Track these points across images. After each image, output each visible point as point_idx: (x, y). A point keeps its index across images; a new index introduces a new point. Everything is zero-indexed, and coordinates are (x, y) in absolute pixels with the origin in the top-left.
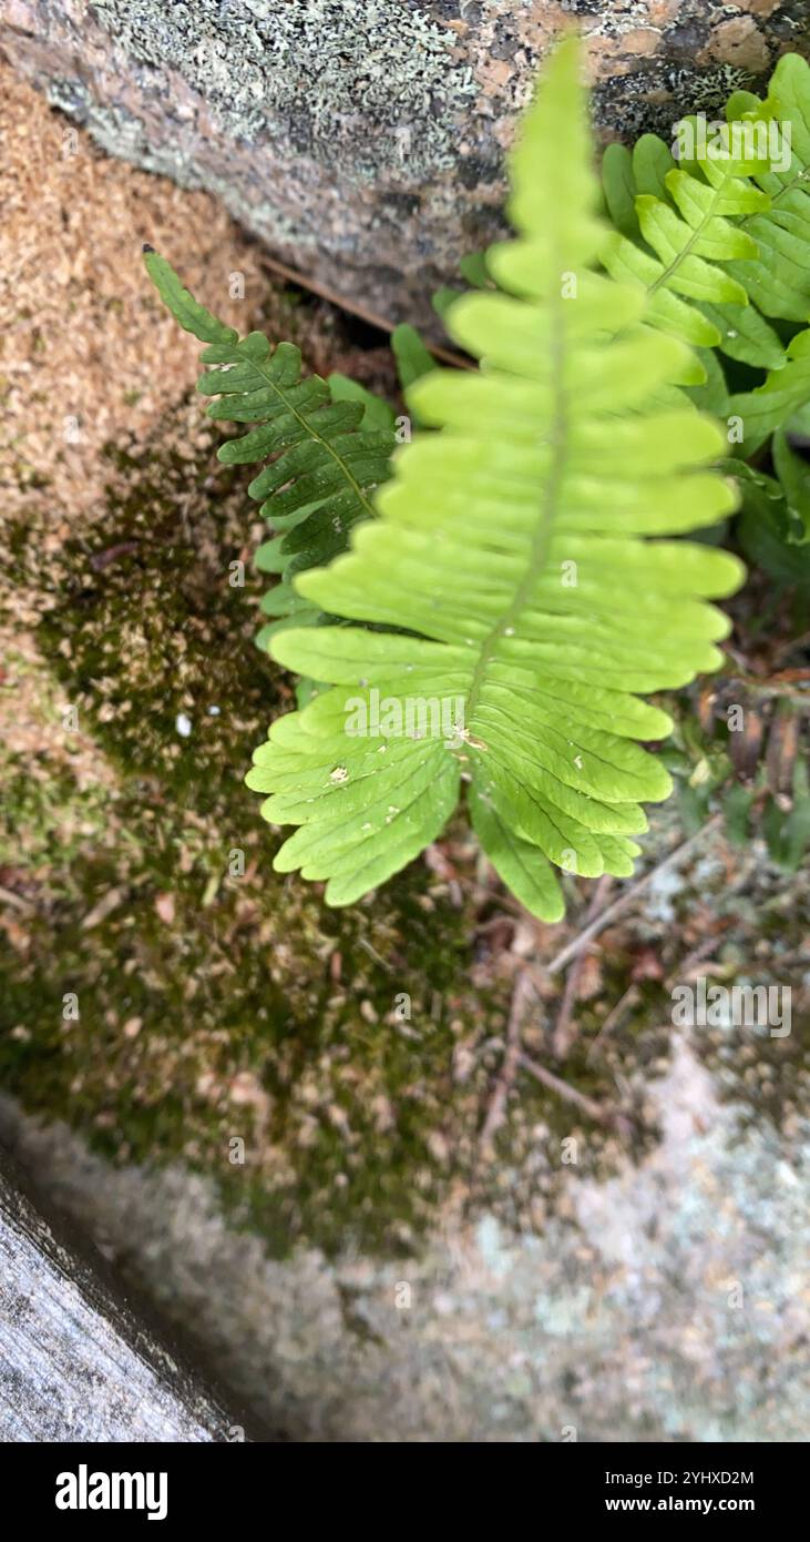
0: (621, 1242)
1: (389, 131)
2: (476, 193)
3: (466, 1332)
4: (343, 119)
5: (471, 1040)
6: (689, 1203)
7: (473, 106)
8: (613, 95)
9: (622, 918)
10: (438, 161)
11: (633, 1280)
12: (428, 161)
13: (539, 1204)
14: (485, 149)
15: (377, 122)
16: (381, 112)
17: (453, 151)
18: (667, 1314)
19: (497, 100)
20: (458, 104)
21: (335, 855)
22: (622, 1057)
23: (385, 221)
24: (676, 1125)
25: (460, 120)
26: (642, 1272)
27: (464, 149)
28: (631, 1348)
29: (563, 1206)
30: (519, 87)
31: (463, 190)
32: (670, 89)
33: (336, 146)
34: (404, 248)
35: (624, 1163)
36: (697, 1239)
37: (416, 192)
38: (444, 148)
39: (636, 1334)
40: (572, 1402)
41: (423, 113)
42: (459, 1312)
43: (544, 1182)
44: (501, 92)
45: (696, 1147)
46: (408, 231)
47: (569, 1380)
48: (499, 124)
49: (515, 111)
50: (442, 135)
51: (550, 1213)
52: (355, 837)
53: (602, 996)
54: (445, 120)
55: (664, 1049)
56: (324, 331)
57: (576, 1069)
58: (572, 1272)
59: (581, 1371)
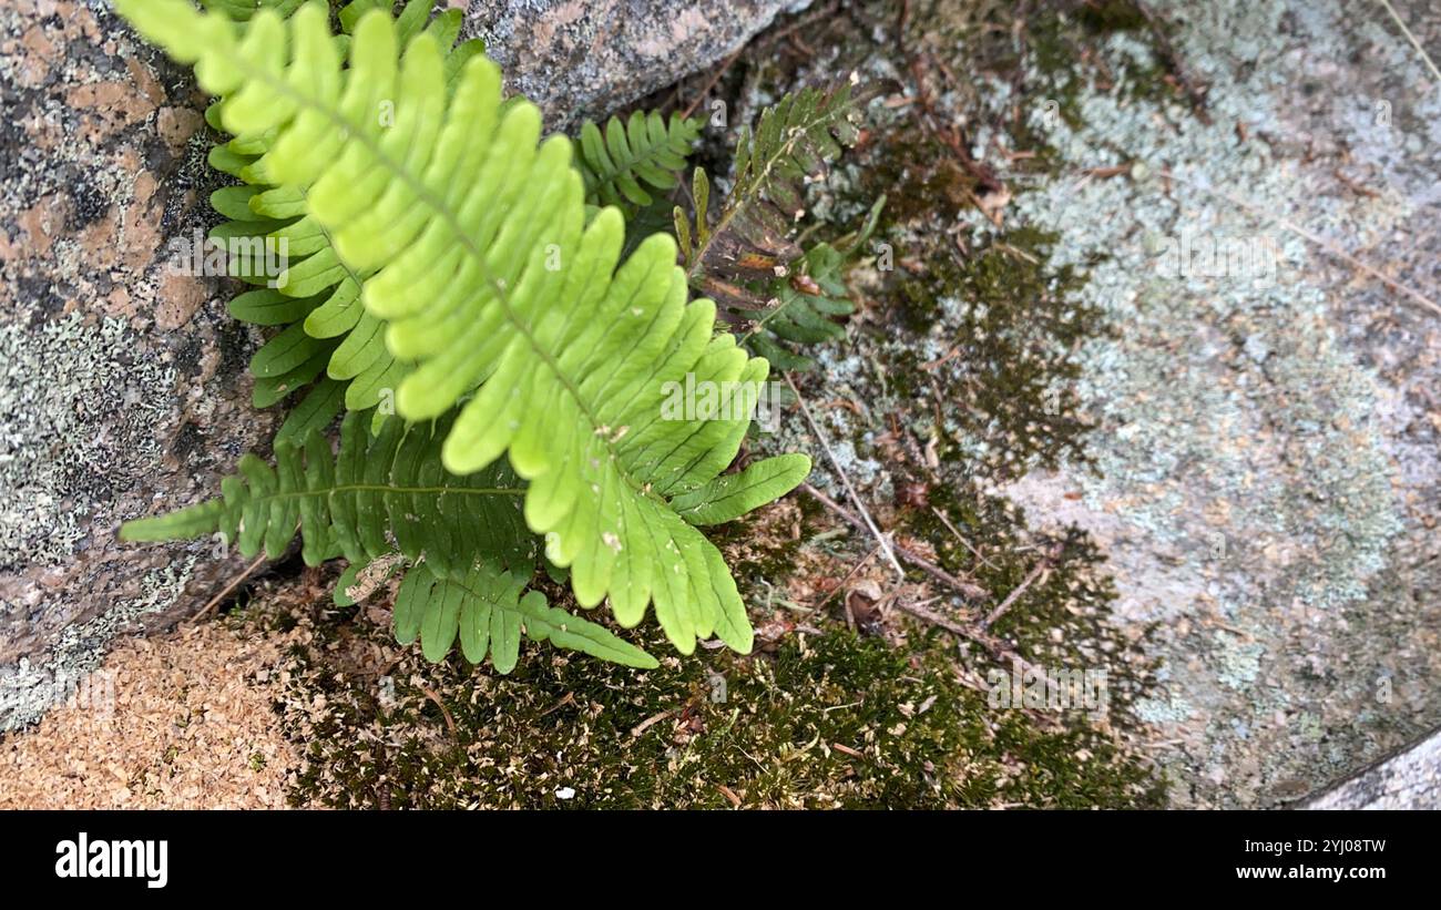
0: (1178, 593)
1: (125, 407)
2: (205, 369)
3: (1249, 761)
4: (100, 439)
5: (956, 668)
6: (1144, 521)
7: (136, 332)
8: (175, 226)
9: (870, 506)
10: (166, 382)
11: (1214, 590)
12: (164, 390)
13: (1128, 656)
14: (174, 341)
15: (115, 412)
16: (108, 405)
17: (164, 367)
18: (1252, 570)
19: (141, 312)
20: (130, 340)
21: (694, 606)
22: (998, 541)
23: (199, 467)
24: (1069, 513)
25: (142, 347)
26: (1208, 581)
27: (166, 357)
28: (1280, 610)
29: (1133, 634)
30: (138, 292)
31: (199, 379)
32: (188, 187)
33: (119, 460)
34: (228, 466)
35: (1101, 570)
36: (1180, 525)
37: (185, 419)
38: (159, 373)
39: (1267, 603)
40: (1330, 680)
41: (124, 373)
42: (1227, 760)
43: (1108, 646)
44: (136, 305)
45: (1094, 503)
46: (216, 455)
47: (1307, 675)
48: (159, 321)
49: (155, 303)
50: (148, 367)
51: (1138, 649)
52: (683, 581)
53: (938, 543)
54: (137, 357)
55: (998, 504)
56: (274, 592)
57: (1000, 583)
58: (1199, 644)
59: (1300, 662)
